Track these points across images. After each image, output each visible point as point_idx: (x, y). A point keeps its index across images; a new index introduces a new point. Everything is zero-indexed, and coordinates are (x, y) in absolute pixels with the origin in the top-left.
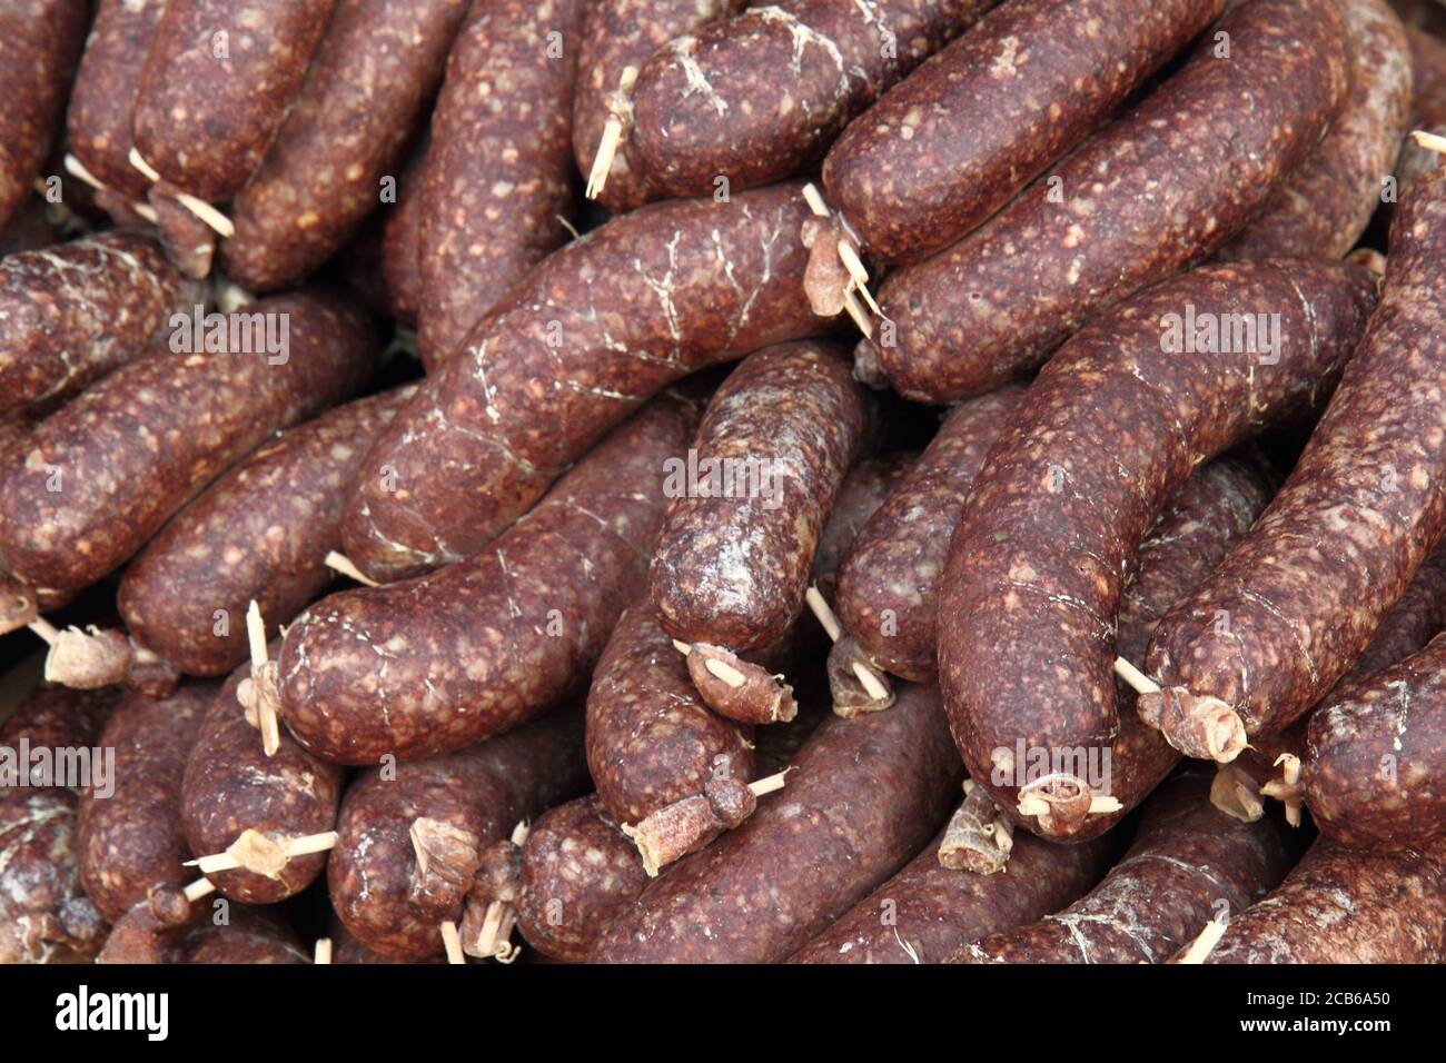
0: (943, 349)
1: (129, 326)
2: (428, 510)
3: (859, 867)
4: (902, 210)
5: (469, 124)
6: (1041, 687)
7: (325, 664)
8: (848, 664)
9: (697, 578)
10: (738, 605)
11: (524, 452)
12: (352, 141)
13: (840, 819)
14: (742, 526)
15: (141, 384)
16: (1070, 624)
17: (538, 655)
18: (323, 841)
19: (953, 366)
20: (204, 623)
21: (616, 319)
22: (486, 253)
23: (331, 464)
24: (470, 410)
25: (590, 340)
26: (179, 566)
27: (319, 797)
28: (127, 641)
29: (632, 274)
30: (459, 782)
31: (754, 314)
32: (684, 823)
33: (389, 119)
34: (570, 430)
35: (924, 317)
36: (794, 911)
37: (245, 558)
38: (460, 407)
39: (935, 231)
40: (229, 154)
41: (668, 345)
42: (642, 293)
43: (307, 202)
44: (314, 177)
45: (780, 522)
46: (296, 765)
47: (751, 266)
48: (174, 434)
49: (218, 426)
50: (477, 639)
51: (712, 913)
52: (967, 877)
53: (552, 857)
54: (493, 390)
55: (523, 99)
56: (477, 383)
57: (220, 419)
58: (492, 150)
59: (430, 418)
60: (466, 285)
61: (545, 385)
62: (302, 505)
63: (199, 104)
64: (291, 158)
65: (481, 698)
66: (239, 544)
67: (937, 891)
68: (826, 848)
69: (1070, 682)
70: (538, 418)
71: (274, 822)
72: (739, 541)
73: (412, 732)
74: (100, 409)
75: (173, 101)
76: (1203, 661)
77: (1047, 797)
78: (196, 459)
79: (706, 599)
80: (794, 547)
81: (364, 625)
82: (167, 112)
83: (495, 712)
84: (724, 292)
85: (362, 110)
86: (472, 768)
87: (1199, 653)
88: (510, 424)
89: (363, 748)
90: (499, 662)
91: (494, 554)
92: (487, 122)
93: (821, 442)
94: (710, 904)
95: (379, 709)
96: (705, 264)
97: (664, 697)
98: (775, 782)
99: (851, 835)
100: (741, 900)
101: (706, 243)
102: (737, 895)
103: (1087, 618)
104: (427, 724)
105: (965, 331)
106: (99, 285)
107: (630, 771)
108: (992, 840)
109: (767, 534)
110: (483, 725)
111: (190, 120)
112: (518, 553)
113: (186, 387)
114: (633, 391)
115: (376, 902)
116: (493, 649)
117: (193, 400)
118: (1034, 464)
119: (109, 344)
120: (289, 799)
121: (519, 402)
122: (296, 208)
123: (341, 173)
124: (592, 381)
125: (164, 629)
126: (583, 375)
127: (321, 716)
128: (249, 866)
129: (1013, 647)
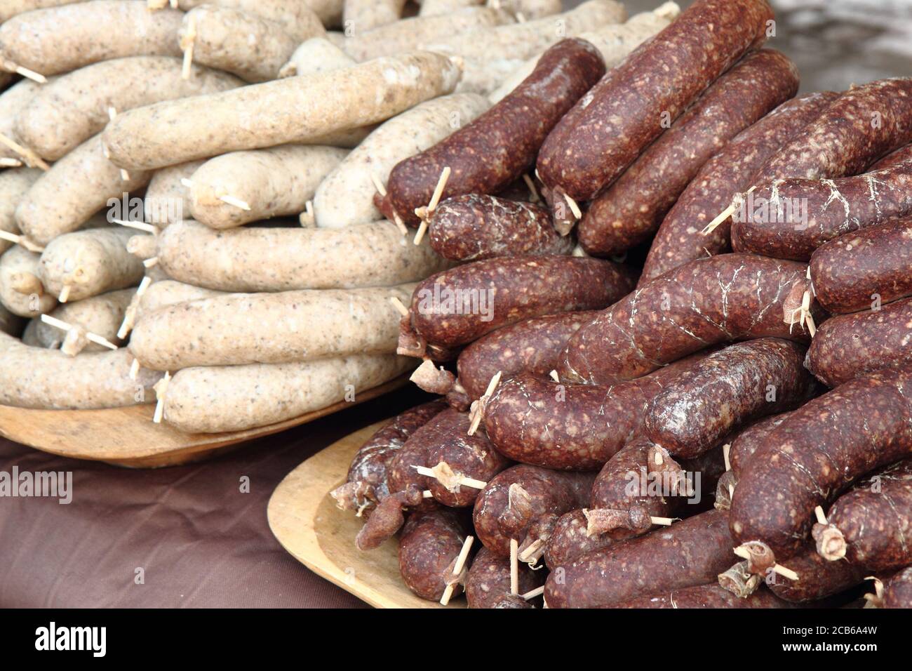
0: (834, 357)
1: (516, 242)
2: (591, 357)
3: (687, 574)
4: (832, 282)
5: (691, 197)
6: (767, 498)
7: (505, 401)
8: (727, 484)
9: (662, 410)
10: (675, 429)
11: (641, 346)
12: (647, 193)
13: (688, 548)
14: (693, 395)
15: (502, 264)
16: (796, 478)
17: (604, 436)
18: (479, 484)
19: (836, 367)
20: (484, 379)
21: (699, 296)
22: (673, 257)
23: (570, 330)
24: (623, 317)
25: (686, 302)
26: (484, 350)
27: (486, 464)
28: (455, 380)
29: (714, 278)
30: (550, 483)
31: (765, 317)
32: (610, 518)
33: (667, 189)
34: (664, 343)
35: (830, 339)
36: (647, 580)
37: (513, 357)
38: (620, 315)
39: (847, 298)
40: (585, 178)
41: (721, 318)
42: (715, 288)
43: (619, 215)
44: (625, 204)
45: (714, 402)
46: (482, 447)
47: (769, 293)
48: (506, 291)
49: (529, 296)
50: (578, 417)
51: (608, 565)
52: (729, 594)
53: (566, 524)
54: (636, 311)
55: (719, 194)
56: (631, 305)
57: (531, 293)
58: (694, 211)
59: (607, 316)
60: (659, 269)
61: (658, 316)
62: (548, 342)
63: (578, 150)
64: (618, 193)
65: (569, 444)
66: (512, 349)
67: (711, 594)
68: (674, 558)
69: (781, 502)
70: (650, 332)
71: (458, 466)
72: (688, 401)
73: (533, 447)
74: (479, 268)
75: (568, 146)
76: (846, 515)
77: (751, 551)
78: (513, 306)
79: (661, 421)
80: (717, 416)
81: (530, 390)
82: (565, 150)
83: (575, 455)
84: (753, 301)
85: (655, 180)
86: (561, 481)
87: (846, 511)
88: (637, 329)
89: (509, 446)
90: (584, 431)
91: (608, 387)
92: (698, 198)
93: (757, 378)
94: (610, 561)
95: (520, 430)
96: (749, 284)
97: (633, 464)
98: (667, 521)
99: (689, 557)
100: (624, 565)
101: (753, 275)
102: (623, 562)
103: (808, 480)
104: (540, 447)
105: (845, 351)
106: (509, 219)
107: (601, 488)
108: (745, 581)
109: (704, 404)
110: (567, 458)
111: (572, 156)
112: (618, 390)
113: (521, 273)
114: (700, 335)
115: (486, 517)
116: (583, 424)
117: (522, 280)
118: (823, 406)
119: (503, 246)
120: (470, 458)
121: (645, 320)
122: (613, 217)
123: (637, 207)
124: (680, 323)
125: (468, 376)
126: (677, 318)
127: (494, 424)
128: (438, 479)
129: (763, 477)
